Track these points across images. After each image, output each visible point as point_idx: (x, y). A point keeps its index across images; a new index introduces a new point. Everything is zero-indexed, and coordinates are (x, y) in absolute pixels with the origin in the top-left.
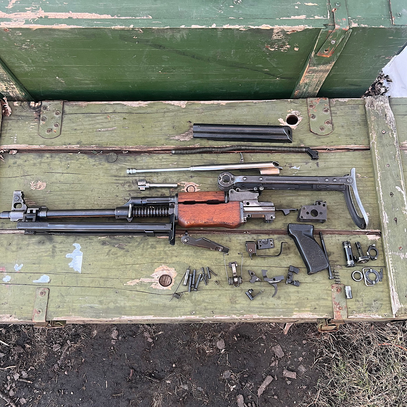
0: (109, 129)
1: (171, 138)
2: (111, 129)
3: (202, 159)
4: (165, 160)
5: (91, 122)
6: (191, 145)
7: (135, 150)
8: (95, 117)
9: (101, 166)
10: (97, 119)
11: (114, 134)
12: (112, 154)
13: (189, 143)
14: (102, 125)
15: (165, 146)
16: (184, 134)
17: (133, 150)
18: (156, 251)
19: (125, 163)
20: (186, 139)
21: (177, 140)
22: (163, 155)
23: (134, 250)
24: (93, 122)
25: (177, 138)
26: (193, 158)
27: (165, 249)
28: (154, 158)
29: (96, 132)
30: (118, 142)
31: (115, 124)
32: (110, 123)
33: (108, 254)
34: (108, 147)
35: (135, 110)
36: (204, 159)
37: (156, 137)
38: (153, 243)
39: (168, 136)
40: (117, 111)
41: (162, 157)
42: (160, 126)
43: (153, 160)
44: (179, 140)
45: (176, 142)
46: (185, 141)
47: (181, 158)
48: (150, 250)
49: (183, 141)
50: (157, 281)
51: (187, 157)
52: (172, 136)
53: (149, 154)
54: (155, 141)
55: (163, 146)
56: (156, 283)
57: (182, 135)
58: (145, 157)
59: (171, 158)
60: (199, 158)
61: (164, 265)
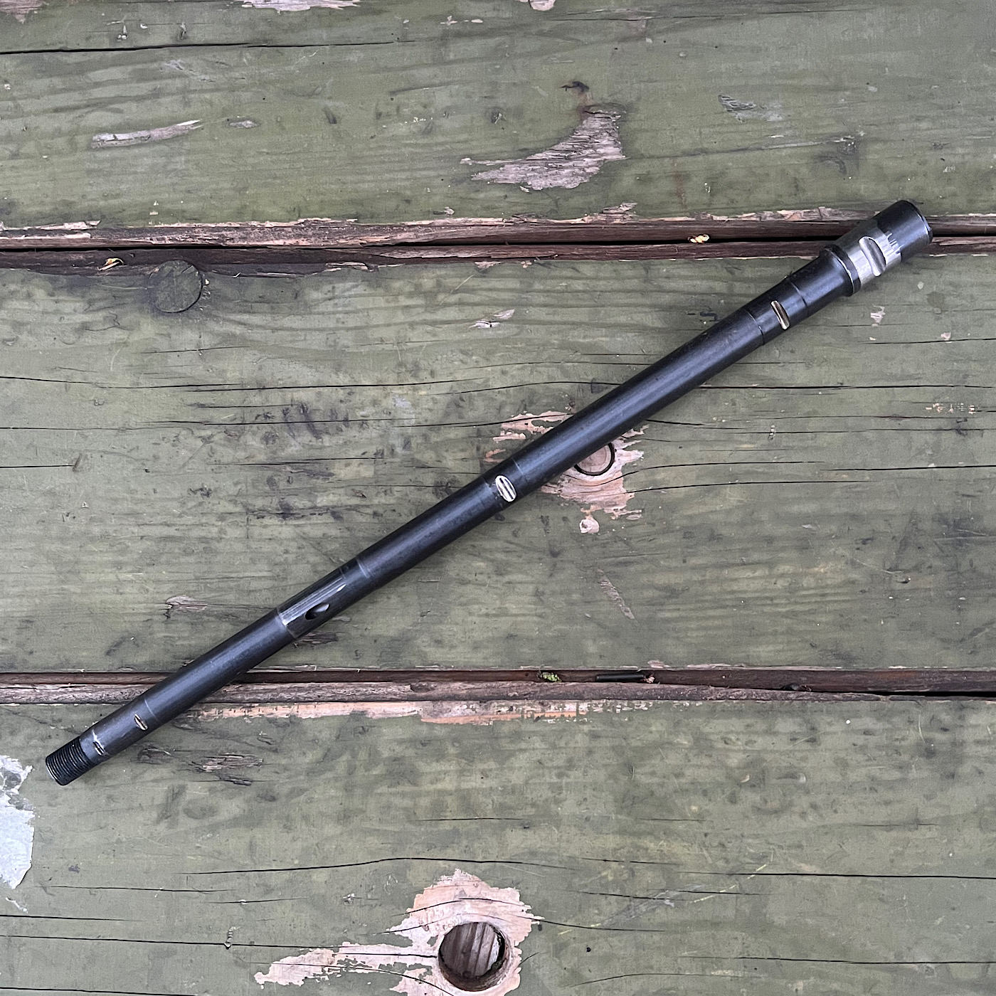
0: (156, 133)
1: (482, 176)
2: (165, 132)
4: (454, 298)
5: (61, 100)
6: (590, 213)
7: (292, 241)
8: (81, 69)
9: (118, 335)
10: (97, 85)
11: (180, 162)
12: (175, 267)
13: (577, 201)
14: (119, 111)
15: (447, 220)
16: (549, 155)
17: (281, 242)
18: (419, 795)
19: (245, 317)
20: (560, 182)
21: (516, 187)
22: (441, 271)
23: (302, 791)
24: (74, 98)
25: (512, 173)
26: (602, 284)
27: (464, 786)
28: (397, 284)
29: (89, 148)
30: (204, 198)
31: (187, 104)
32: (162, 100)
33: (166, 813)
34: (153, 231)
35: (292, 29)
36: (661, 290)
37: (404, 170)
38: (399, 749)
39: (466, 165)
40: (197, 36)
41: (439, 284)
42: (421, 109)
43: (390, 298)
44: (525, 184)
45: (506, 196)
46: (559, 188)
47: (537, 286)
48: (383, 789)
49: (545, 191)
50: (426, 962)
51: (567, 278)
52: (488, 163)
53: (366, 268)
54: (398, 194)
55: (440, 222)
56: (424, 970)
57: (538, 156)
58: (348, 285)
59: (486, 286)
60: (634, 284)
61: (464, 870)
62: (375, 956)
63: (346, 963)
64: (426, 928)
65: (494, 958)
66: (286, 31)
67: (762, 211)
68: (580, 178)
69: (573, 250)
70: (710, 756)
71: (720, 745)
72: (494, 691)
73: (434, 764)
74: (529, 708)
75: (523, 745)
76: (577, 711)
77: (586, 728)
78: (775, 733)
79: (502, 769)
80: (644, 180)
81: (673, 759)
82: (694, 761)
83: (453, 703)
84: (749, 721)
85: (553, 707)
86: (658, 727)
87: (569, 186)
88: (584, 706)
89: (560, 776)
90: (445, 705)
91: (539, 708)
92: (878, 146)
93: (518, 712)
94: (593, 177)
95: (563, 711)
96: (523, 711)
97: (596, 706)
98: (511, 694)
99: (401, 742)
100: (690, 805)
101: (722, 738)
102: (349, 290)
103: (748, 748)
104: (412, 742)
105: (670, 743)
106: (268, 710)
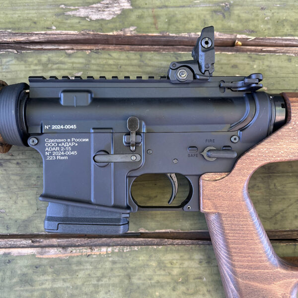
1: (69, 13)
3: (142, 64)
4: (55, 66)
6: (116, 30)
13: (111, 25)
15: (53, 32)
16: (99, 5)
18: (34, 291)
20: (104, 17)
21: (84, 18)
22: (50, 54)
25: (83, 12)
26: (121, 62)
27: (55, 286)
28: (30, 60)
36: (147, 65)
37: (33, 9)
38: (25, 270)
39: (62, 8)
41: (49, 60)
43: (27, 66)
44: (88, 17)
45: (79, 22)
46: (103, 20)
47: (93, 61)
48: (18, 288)
49: (97, 20)
51: (106, 59)
52: (72, 8)
53: (16, 52)
54: (31, 20)
55: (49, 32)
57: (94, 5)
58: (8, 59)
59: (70, 61)
60: (135, 62)
67: (190, 33)
68: (112, 16)
69: (109, 46)
70: (164, 270)
71: (169, 265)
72: (70, 243)
73: (41, 277)
74: (85, 250)
75: (82, 267)
76: (107, 252)
77: (110, 259)
78: (193, 260)
79: (72, 278)
80: (140, 17)
81: (149, 272)
82: (158, 273)
83: (50, 249)
84: (182, 254)
85: (96, 250)
86: (142, 258)
87: (108, 19)
89: (98, 280)
90: (47, 249)
91: (89, 250)
92: (239, 8)
93: (80, 252)
94: (118, 15)
95: (100, 251)
96: (82, 252)
97: (115, 249)
98: (77, 244)
99: (26, 267)
100: (155, 292)
101: (170, 262)
102: (8, 62)
103: (181, 266)
104: (31, 266)
105: (147, 265)
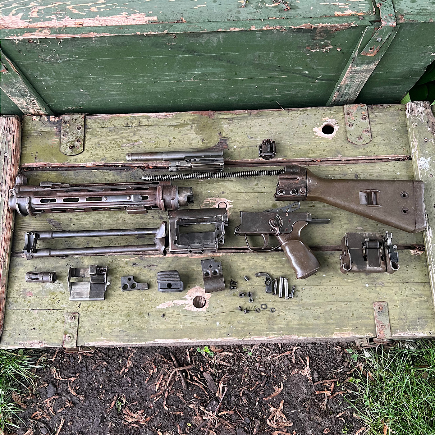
0: (134, 144)
2: (137, 143)
5: (115, 137)
7: (163, 165)
11: (139, 149)
12: (139, 170)
14: (127, 139)
17: (160, 166)
24: (117, 137)
31: (141, 138)
32: (135, 137)
34: (134, 164)
40: (142, 124)
42: (188, 139)
50: (190, 303)
56: (189, 305)
61: (197, 285)
62: (180, 302)
63: (175, 304)
64: (190, 297)
65: (204, 304)
66: (160, 123)
88: (221, 254)
106: (158, 256)
